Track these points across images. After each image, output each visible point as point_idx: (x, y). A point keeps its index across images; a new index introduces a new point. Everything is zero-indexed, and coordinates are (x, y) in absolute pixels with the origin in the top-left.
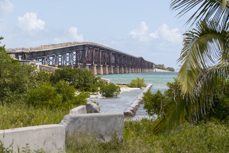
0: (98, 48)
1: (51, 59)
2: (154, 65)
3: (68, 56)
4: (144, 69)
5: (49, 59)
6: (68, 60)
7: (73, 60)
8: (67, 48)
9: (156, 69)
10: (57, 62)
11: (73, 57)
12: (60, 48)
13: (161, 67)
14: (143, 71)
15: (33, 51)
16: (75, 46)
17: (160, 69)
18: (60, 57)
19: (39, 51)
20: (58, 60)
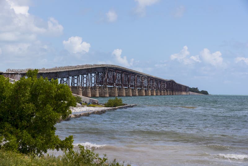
0: (120, 70)
1: (65, 81)
2: (187, 88)
3: (85, 78)
4: (175, 91)
5: (63, 80)
6: (85, 82)
7: (91, 81)
8: (83, 69)
9: (190, 92)
10: (73, 83)
11: (91, 79)
12: (74, 69)
13: (195, 90)
14: (174, 94)
15: (41, 72)
16: (91, 68)
17: (194, 92)
18: (76, 79)
19: (48, 72)
20: (74, 81)
